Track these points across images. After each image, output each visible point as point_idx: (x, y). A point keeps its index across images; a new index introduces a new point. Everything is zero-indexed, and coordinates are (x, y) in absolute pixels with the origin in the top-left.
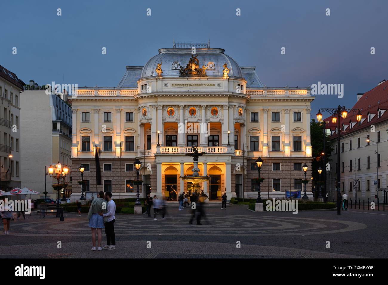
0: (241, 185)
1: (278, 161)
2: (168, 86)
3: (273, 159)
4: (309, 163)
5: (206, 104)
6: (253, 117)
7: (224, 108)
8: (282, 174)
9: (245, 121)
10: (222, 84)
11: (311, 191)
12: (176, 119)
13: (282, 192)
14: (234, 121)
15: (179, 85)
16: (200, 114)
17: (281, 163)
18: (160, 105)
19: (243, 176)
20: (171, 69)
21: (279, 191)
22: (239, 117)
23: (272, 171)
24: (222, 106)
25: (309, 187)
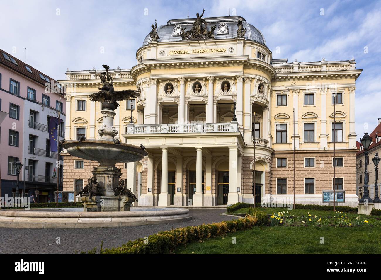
0: (263, 184)
1: (311, 155)
2: (165, 55)
3: (305, 152)
4: (353, 156)
5: (213, 75)
6: (280, 101)
7: (237, 79)
8: (316, 172)
9: (268, 102)
10: (235, 49)
11: (356, 193)
12: (175, 97)
13: (316, 194)
14: (252, 98)
15: (179, 52)
16: (206, 90)
17: (315, 158)
18: (153, 79)
19: (264, 173)
20: (172, 36)
21: (313, 193)
22: (258, 95)
23: (303, 167)
24: (235, 78)
25: (352, 188)
